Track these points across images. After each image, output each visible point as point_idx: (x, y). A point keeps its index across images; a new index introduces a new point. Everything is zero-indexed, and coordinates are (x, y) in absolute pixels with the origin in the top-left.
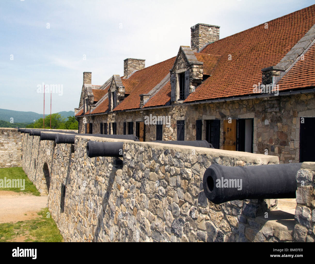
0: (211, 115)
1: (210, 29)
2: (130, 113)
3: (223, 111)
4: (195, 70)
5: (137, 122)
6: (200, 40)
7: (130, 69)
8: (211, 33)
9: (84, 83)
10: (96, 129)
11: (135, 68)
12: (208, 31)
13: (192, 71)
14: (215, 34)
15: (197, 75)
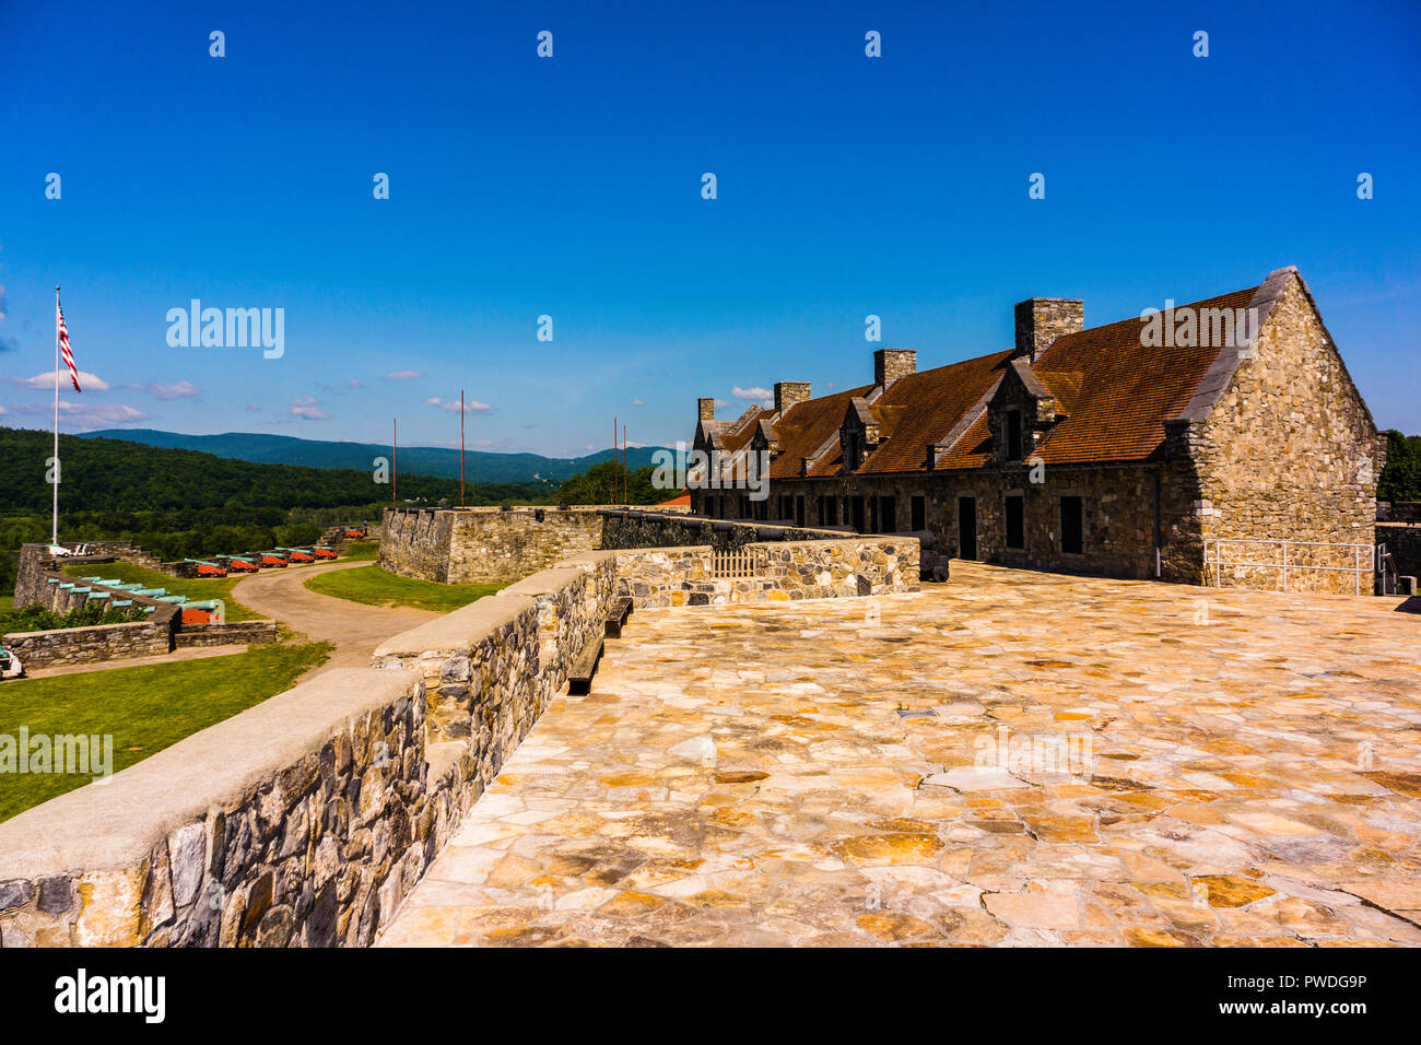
0: (886, 491)
1: (901, 356)
2: (788, 483)
3: (897, 487)
4: (868, 432)
5: (798, 497)
6: (887, 373)
7: (784, 400)
8: (903, 361)
9: (700, 420)
10: (732, 507)
11: (793, 398)
12: (898, 358)
13: (865, 434)
14: (909, 362)
15: (872, 439)
